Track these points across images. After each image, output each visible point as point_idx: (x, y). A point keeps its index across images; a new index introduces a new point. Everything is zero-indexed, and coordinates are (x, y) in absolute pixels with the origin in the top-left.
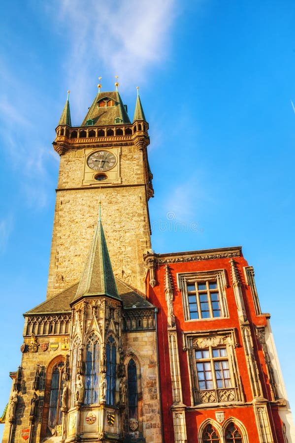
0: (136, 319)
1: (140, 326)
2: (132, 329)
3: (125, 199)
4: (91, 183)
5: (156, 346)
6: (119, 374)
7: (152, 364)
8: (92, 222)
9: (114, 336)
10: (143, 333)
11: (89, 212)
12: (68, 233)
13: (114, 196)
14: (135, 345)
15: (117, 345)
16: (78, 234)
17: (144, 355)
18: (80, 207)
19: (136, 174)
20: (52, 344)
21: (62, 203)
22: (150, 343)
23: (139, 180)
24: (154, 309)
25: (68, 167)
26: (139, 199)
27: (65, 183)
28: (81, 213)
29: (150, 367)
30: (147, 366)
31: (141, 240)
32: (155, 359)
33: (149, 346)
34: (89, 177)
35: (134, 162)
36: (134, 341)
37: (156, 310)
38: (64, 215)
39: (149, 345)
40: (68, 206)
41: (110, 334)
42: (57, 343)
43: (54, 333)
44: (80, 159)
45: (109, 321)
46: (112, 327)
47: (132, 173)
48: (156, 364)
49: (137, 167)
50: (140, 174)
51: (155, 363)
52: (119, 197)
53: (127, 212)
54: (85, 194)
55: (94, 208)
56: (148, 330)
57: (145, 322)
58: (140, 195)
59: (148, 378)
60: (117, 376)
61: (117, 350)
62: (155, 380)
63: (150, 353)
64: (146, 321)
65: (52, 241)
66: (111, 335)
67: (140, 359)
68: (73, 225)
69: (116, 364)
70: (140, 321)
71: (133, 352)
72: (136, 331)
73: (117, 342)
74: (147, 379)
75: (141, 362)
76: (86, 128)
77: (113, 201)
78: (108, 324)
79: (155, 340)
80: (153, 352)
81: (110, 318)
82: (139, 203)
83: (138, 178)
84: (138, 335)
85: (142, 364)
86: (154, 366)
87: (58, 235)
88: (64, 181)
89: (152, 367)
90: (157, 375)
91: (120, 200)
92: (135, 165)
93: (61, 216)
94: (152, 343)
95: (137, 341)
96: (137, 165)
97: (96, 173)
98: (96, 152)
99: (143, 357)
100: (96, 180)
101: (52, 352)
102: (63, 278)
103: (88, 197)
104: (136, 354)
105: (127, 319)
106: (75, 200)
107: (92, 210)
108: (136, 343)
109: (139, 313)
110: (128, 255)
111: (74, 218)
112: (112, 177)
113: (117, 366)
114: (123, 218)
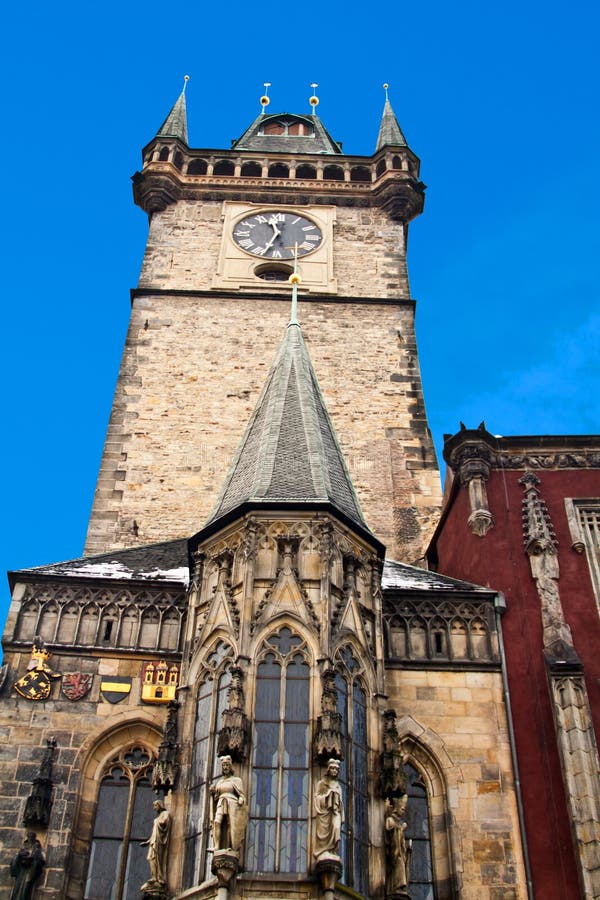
0: (424, 627)
1: (439, 649)
2: (413, 658)
3: (350, 333)
4: (243, 284)
5: (503, 721)
6: (379, 786)
7: (490, 781)
8: (244, 385)
9: (357, 652)
10: (451, 674)
11: (234, 356)
12: (164, 405)
13: (315, 323)
14: (422, 712)
15: (371, 684)
16: (198, 410)
17: (460, 748)
18: (206, 342)
19: (383, 276)
20: (107, 679)
21: (147, 325)
22: (480, 710)
23: (393, 291)
24: (491, 597)
25: (173, 241)
26: (397, 337)
27: (159, 277)
28: (208, 356)
29: (483, 790)
30: (474, 788)
31: (404, 444)
32: (503, 762)
33: (480, 719)
34: (239, 271)
35: (378, 246)
36: (418, 698)
37: (500, 602)
38: (152, 358)
39: (478, 715)
40: (168, 335)
41: (346, 641)
42: (127, 680)
43: (118, 646)
44: (212, 225)
45: (343, 598)
46: (351, 620)
47: (374, 272)
48: (509, 779)
49: (389, 260)
50: (395, 276)
51: (503, 778)
52: (330, 325)
53: (358, 366)
54: (225, 310)
55: (249, 346)
56: (468, 666)
57: (457, 641)
58: (399, 328)
59: (478, 827)
60: (371, 790)
61: (370, 701)
62: (507, 835)
63: (483, 742)
64: (462, 638)
65: (111, 422)
66: (349, 647)
67: (443, 760)
68: (179, 386)
69: (368, 749)
70: (438, 637)
71: (417, 733)
72: (426, 665)
73: (369, 675)
74: (475, 831)
75: (447, 771)
76: (234, 155)
77: (312, 336)
78: (339, 606)
79: (499, 700)
80: (495, 740)
81: (346, 589)
82: (395, 348)
83: (392, 286)
84: (435, 678)
85: (451, 777)
86: (501, 789)
87: (131, 408)
88: (158, 272)
89: (490, 790)
90: (514, 820)
91: (335, 333)
92: (381, 254)
93: (142, 360)
94: (487, 710)
95: (432, 699)
96: (387, 255)
97: (259, 262)
98: (260, 214)
99: (454, 752)
100: (258, 279)
101: (104, 708)
102: (136, 528)
103: (234, 317)
104: (427, 740)
105: (392, 626)
106: (191, 322)
107: (243, 352)
108: (425, 704)
109: (437, 609)
110: (363, 484)
111: (187, 367)
112: (311, 274)
113: (372, 755)
114: (344, 382)
